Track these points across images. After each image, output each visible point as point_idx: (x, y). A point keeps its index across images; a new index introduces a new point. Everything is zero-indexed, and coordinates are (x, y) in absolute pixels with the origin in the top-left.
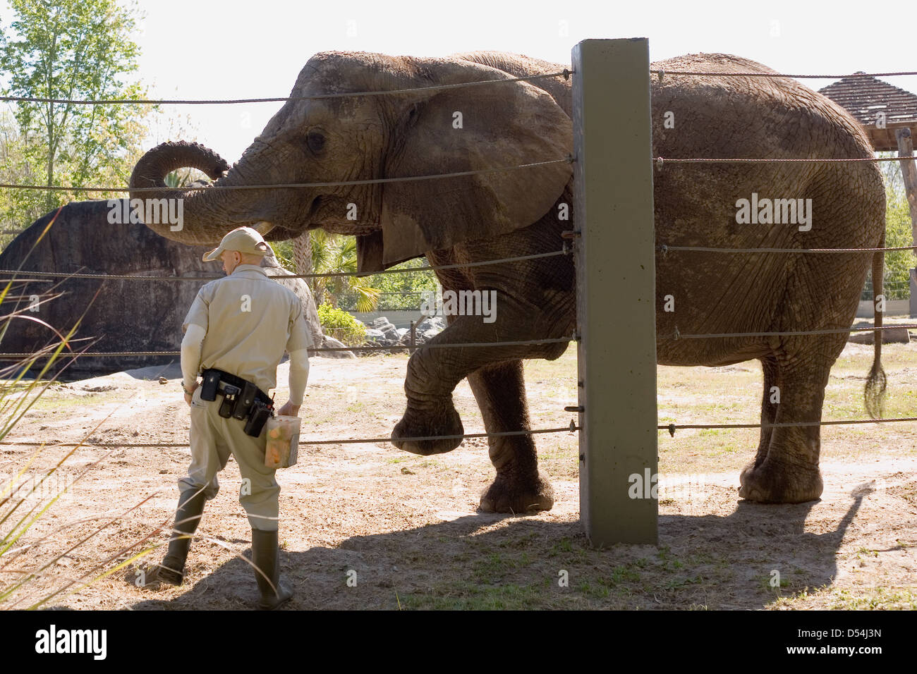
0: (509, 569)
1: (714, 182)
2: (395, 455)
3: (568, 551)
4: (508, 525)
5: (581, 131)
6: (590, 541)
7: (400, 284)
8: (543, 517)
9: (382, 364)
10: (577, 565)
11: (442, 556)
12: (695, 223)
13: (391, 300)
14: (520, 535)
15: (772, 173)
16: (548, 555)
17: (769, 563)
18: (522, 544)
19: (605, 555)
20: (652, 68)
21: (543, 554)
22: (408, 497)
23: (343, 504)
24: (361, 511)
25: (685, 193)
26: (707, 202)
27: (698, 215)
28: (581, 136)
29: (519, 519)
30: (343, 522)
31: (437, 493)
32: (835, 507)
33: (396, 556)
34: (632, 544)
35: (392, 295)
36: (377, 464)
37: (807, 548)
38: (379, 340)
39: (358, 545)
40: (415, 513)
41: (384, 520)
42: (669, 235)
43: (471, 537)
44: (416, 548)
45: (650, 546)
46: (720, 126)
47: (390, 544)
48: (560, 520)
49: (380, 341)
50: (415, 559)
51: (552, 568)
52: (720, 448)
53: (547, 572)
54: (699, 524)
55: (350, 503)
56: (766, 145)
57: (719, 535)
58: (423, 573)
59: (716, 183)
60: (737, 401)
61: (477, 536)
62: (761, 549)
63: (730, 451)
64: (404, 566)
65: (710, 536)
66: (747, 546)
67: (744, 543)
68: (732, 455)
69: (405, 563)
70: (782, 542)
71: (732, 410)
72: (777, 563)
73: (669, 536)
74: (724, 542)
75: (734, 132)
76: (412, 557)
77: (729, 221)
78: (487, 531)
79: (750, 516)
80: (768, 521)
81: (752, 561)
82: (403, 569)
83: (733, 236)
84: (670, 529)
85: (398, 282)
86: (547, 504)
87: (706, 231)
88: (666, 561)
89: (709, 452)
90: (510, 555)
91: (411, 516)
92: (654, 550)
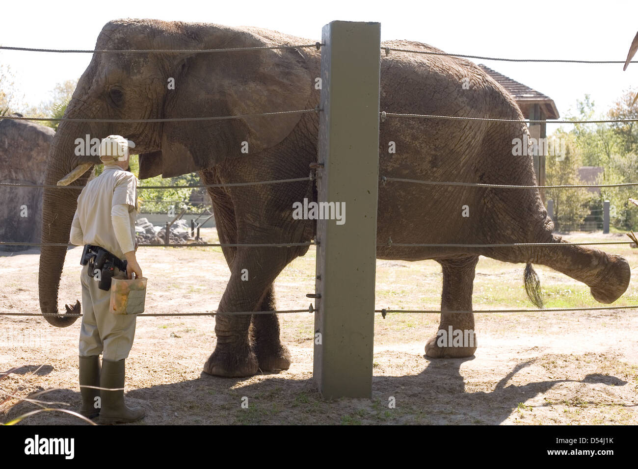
0: (263, 416)
1: (421, 128)
2: (164, 323)
3: (306, 402)
4: (258, 381)
5: (328, 89)
6: (322, 395)
7: (155, 194)
8: (283, 375)
9: (145, 252)
10: (314, 414)
11: (212, 405)
12: (408, 157)
13: (148, 206)
14: (268, 389)
15: (463, 124)
16: (291, 405)
17: (455, 414)
18: (271, 397)
19: (334, 406)
20: (382, 46)
21: (287, 405)
22: (181, 357)
23: (132, 362)
24: (147, 367)
25: (400, 135)
26: (416, 143)
27: (410, 152)
28: (328, 92)
29: (266, 377)
30: (134, 376)
31: (201, 354)
32: (495, 372)
33: (177, 404)
34: (353, 398)
35: (149, 202)
36: (151, 329)
37: (480, 403)
38: (142, 234)
39: (146, 395)
40: (188, 370)
41: (164, 376)
42: (388, 166)
43: (231, 390)
44: (191, 398)
45: (366, 399)
46: (425, 88)
47: (171, 395)
48: (296, 378)
49: (141, 236)
50: (191, 407)
51: (295, 416)
52: (403, 324)
53: (292, 419)
54: (399, 383)
55: (137, 361)
56: (458, 103)
57: (416, 392)
58: (198, 419)
59: (423, 129)
60: (404, 289)
61: (236, 389)
62: (447, 403)
63: (411, 326)
64: (183, 413)
65: (409, 392)
66: (437, 401)
67: (435, 399)
68: (412, 330)
69: (183, 410)
70: (462, 398)
71: (401, 295)
72: (460, 414)
73: (378, 392)
74: (420, 397)
75: (435, 92)
76: (188, 405)
77: (432, 157)
78: (243, 385)
79: (435, 377)
80: (448, 381)
81: (442, 412)
82: (182, 415)
83: (435, 169)
84: (379, 386)
85: (153, 193)
86: (284, 365)
87: (415, 164)
88: (379, 412)
89: (395, 327)
90: (263, 405)
91: (185, 373)
92: (369, 402)
